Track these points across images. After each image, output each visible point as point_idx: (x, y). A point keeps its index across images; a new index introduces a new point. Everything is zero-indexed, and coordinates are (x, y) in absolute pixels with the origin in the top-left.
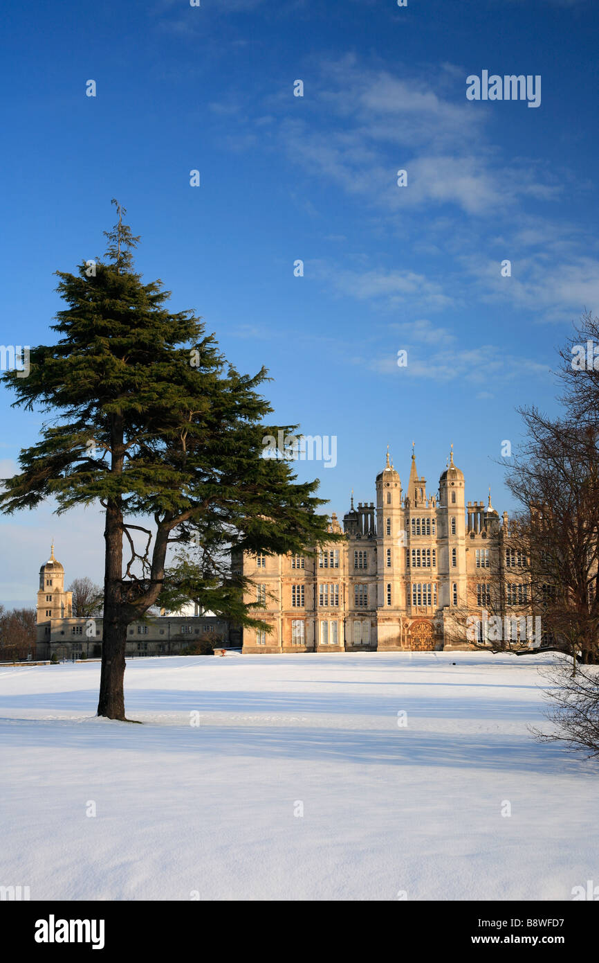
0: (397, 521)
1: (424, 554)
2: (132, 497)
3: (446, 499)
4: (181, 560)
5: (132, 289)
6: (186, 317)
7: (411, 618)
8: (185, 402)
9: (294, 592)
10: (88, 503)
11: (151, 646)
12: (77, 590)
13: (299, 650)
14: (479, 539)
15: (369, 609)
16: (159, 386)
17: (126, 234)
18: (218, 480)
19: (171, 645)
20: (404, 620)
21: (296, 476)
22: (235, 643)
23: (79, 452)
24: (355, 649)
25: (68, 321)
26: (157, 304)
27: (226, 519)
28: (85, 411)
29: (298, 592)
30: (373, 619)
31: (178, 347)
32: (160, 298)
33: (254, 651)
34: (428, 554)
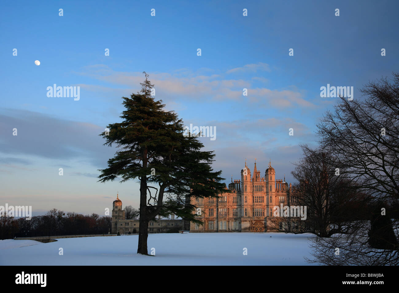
0: (249, 186)
1: (259, 198)
2: (150, 177)
3: (268, 178)
4: (169, 198)
5: (151, 103)
6: (171, 113)
7: (254, 221)
8: (171, 143)
9: (209, 211)
10: (134, 178)
11: (155, 230)
12: (127, 210)
13: (211, 231)
14: (280, 193)
15: (238, 217)
16: (161, 137)
17: (149, 84)
18: (183, 171)
19: (163, 229)
20: (251, 221)
21: (213, 169)
22: (187, 228)
23: (130, 160)
24: (233, 231)
25: (126, 114)
26: (160, 108)
27: (186, 185)
28: (132, 146)
29: (211, 211)
30: (240, 221)
31: (168, 124)
32: (161, 106)
33: (194, 232)
34: (261, 198)
